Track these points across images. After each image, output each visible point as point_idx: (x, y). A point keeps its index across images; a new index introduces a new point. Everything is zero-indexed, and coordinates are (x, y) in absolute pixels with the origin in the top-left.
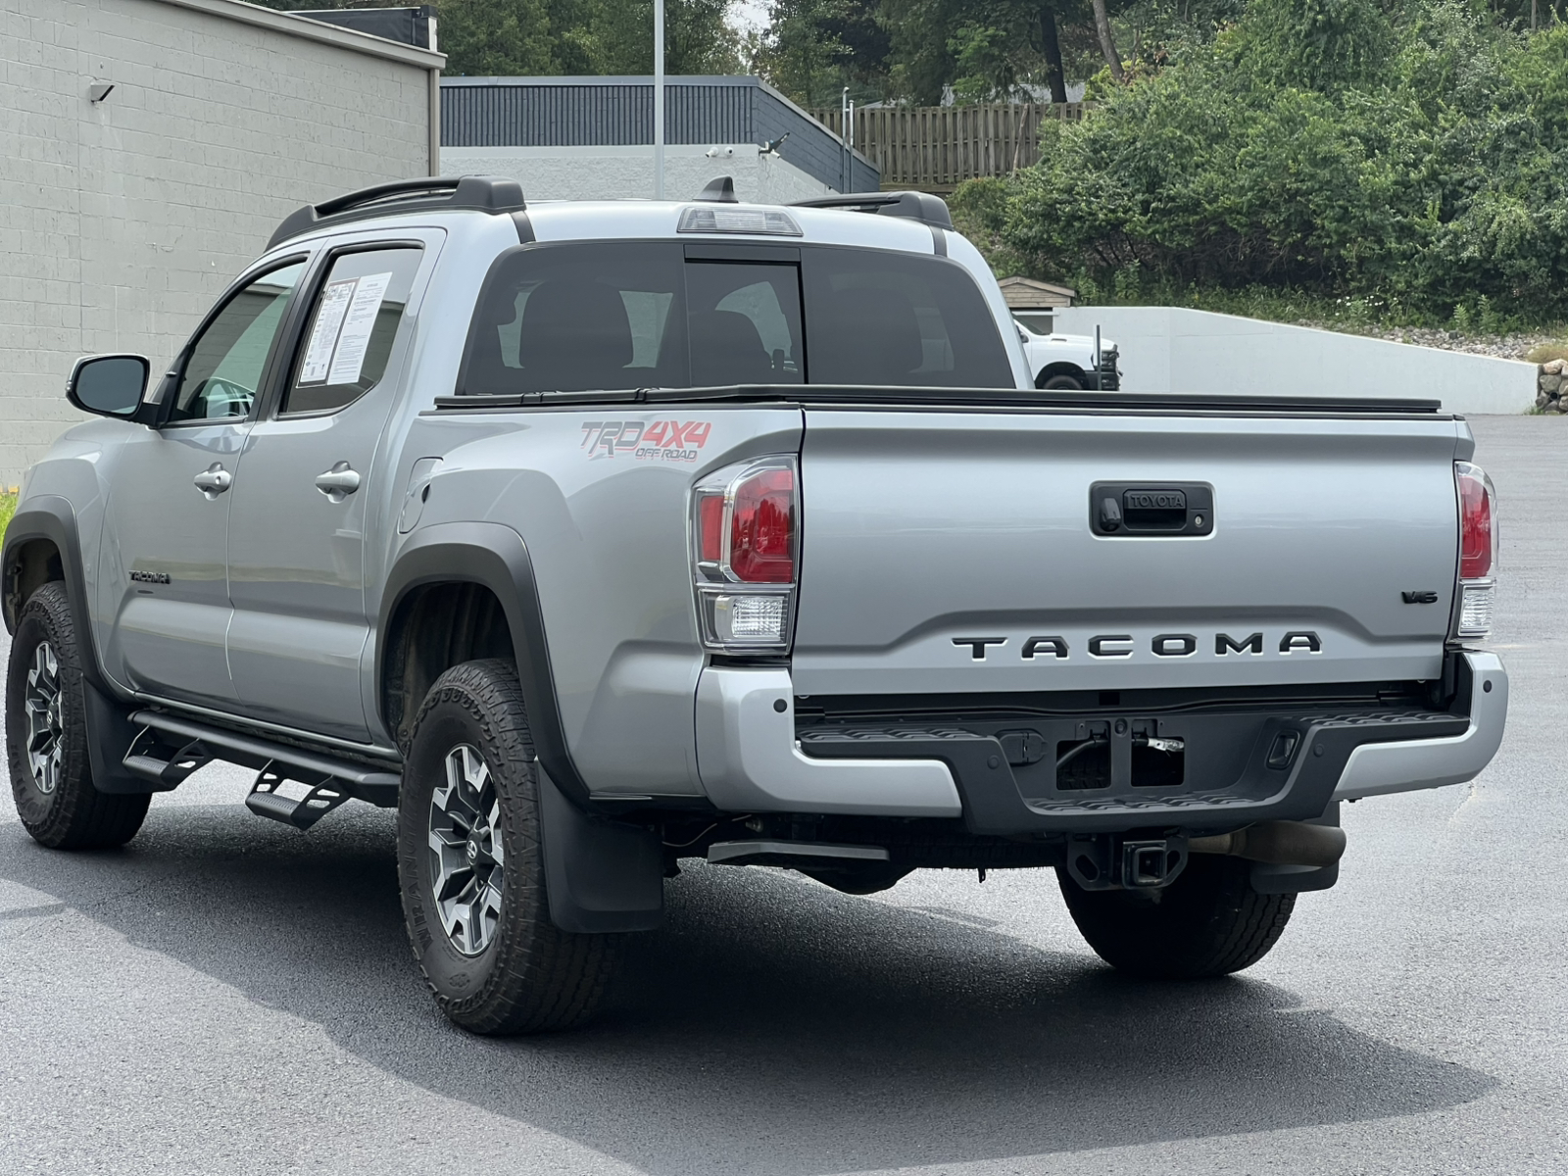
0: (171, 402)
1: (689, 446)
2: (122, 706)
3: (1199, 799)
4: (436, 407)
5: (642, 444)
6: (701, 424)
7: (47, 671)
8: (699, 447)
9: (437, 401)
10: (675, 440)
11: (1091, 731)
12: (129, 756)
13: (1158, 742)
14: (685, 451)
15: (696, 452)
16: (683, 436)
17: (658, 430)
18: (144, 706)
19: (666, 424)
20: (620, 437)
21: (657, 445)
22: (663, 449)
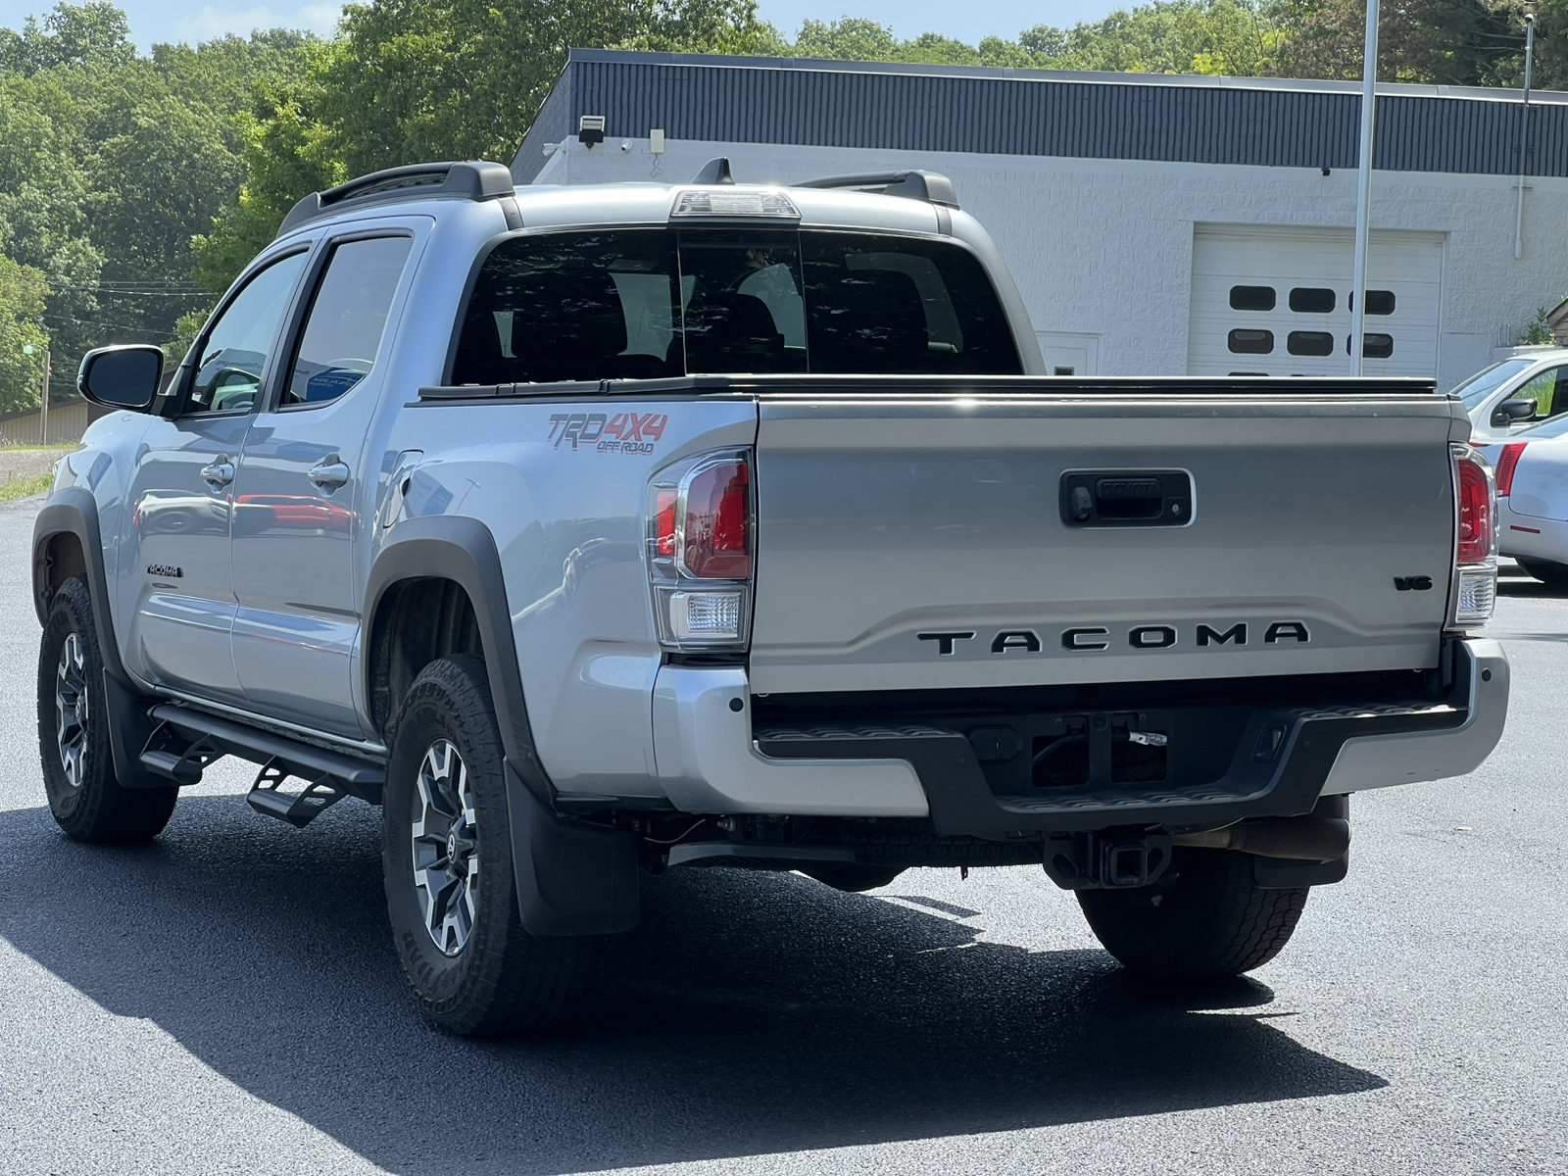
0: (185, 394)
1: (647, 439)
2: (142, 700)
3: (1182, 795)
4: (420, 398)
5: (606, 437)
6: (660, 416)
7: (75, 663)
8: (655, 440)
9: (421, 392)
10: (634, 433)
11: (1069, 726)
12: (146, 751)
13: (1140, 736)
14: (643, 444)
15: (652, 445)
16: (641, 429)
17: (619, 423)
18: (163, 700)
19: (627, 416)
20: (584, 430)
21: (617, 438)
22: (622, 442)
